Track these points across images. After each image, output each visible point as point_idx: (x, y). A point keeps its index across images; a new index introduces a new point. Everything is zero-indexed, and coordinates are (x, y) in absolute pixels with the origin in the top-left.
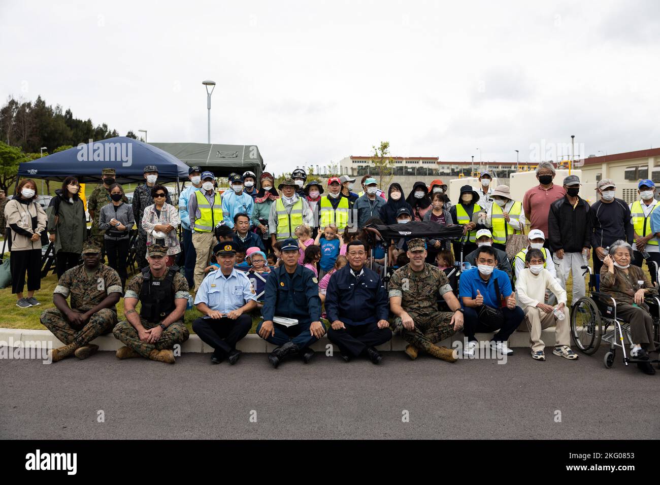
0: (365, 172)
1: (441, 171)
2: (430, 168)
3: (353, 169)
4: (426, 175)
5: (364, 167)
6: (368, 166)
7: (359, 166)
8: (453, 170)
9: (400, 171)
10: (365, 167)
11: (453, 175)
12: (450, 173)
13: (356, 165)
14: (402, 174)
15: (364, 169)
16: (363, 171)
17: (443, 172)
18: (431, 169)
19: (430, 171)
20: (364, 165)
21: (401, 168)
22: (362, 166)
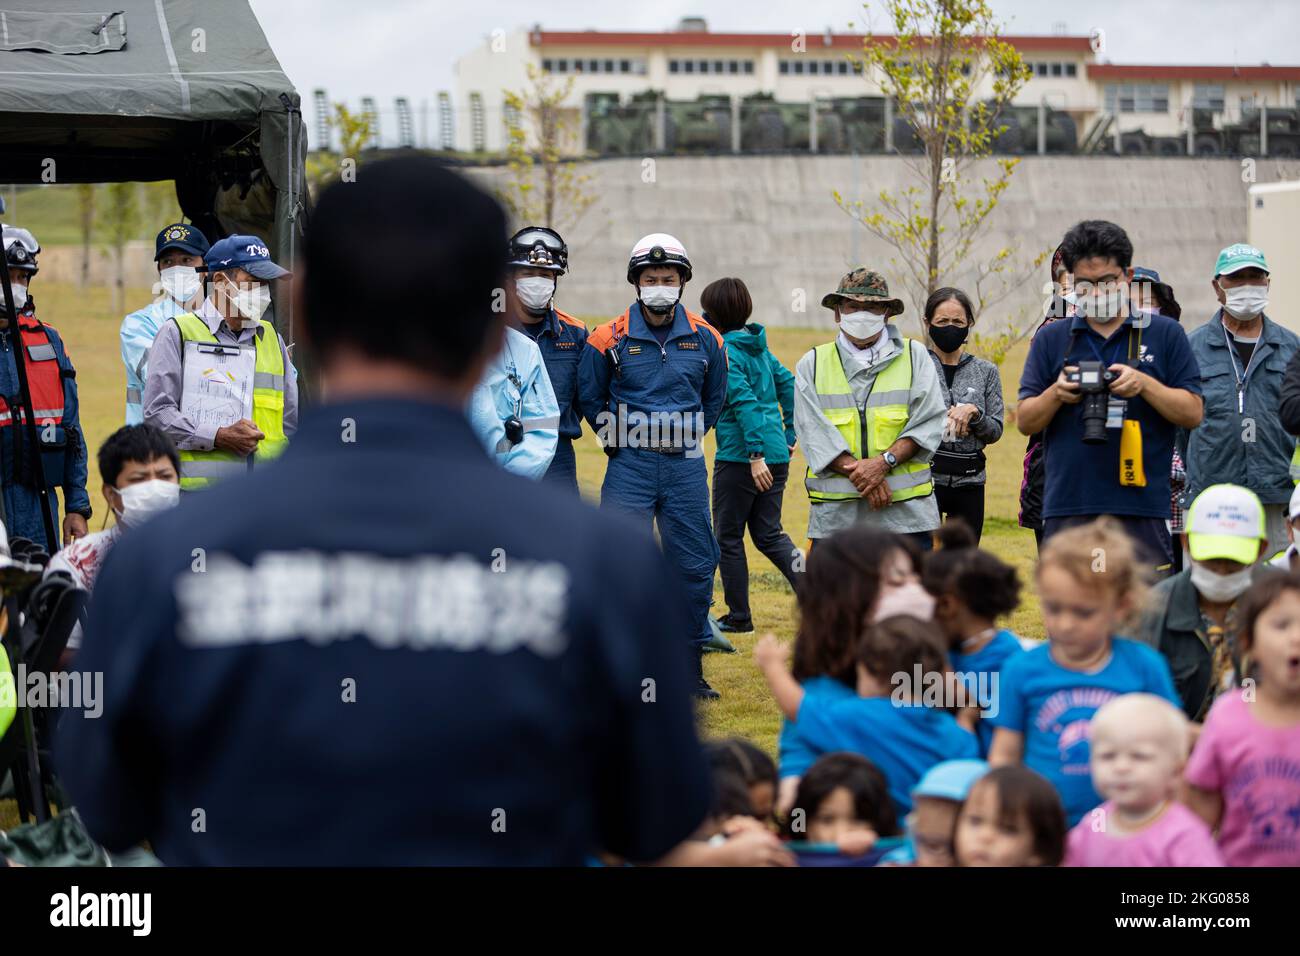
0: (637, 134)
1: (1128, 123)
2: (1057, 102)
3: (548, 113)
4: (1030, 149)
5: (625, 99)
6: (652, 96)
7: (593, 98)
8: (1202, 119)
9: (863, 125)
10: (637, 98)
11: (1203, 151)
12: (1184, 139)
13: (574, 90)
14: (876, 147)
15: (630, 113)
16: (625, 129)
17: (1140, 133)
18: (1063, 114)
19: (1058, 130)
20: (627, 86)
21: (868, 110)
22: (614, 97)
